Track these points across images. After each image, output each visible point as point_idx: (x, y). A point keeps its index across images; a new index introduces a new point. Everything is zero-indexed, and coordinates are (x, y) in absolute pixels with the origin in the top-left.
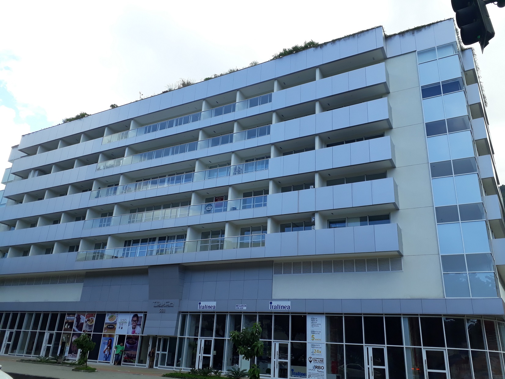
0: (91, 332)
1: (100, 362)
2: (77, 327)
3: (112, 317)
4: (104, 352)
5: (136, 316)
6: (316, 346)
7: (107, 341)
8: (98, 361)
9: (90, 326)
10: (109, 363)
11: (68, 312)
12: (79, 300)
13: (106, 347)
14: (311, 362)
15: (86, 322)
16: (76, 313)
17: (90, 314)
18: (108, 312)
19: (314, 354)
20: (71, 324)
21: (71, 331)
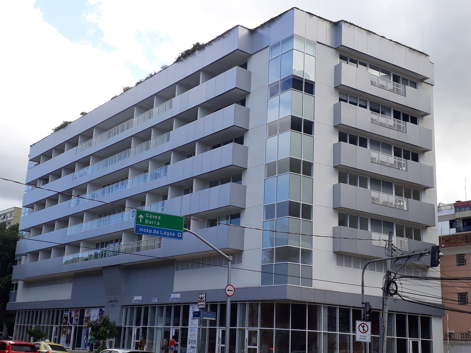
0: (77, 325)
1: (83, 349)
2: (70, 321)
3: (88, 311)
4: (84, 342)
5: (101, 310)
6: (193, 330)
7: (85, 332)
8: (81, 349)
9: (77, 320)
10: (86, 350)
11: (65, 308)
12: (70, 298)
13: (85, 336)
14: (189, 343)
15: (75, 317)
16: (69, 309)
17: (76, 309)
18: (86, 308)
19: (192, 336)
20: (66, 318)
21: (67, 324)
